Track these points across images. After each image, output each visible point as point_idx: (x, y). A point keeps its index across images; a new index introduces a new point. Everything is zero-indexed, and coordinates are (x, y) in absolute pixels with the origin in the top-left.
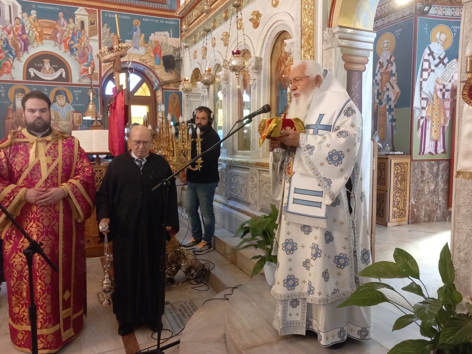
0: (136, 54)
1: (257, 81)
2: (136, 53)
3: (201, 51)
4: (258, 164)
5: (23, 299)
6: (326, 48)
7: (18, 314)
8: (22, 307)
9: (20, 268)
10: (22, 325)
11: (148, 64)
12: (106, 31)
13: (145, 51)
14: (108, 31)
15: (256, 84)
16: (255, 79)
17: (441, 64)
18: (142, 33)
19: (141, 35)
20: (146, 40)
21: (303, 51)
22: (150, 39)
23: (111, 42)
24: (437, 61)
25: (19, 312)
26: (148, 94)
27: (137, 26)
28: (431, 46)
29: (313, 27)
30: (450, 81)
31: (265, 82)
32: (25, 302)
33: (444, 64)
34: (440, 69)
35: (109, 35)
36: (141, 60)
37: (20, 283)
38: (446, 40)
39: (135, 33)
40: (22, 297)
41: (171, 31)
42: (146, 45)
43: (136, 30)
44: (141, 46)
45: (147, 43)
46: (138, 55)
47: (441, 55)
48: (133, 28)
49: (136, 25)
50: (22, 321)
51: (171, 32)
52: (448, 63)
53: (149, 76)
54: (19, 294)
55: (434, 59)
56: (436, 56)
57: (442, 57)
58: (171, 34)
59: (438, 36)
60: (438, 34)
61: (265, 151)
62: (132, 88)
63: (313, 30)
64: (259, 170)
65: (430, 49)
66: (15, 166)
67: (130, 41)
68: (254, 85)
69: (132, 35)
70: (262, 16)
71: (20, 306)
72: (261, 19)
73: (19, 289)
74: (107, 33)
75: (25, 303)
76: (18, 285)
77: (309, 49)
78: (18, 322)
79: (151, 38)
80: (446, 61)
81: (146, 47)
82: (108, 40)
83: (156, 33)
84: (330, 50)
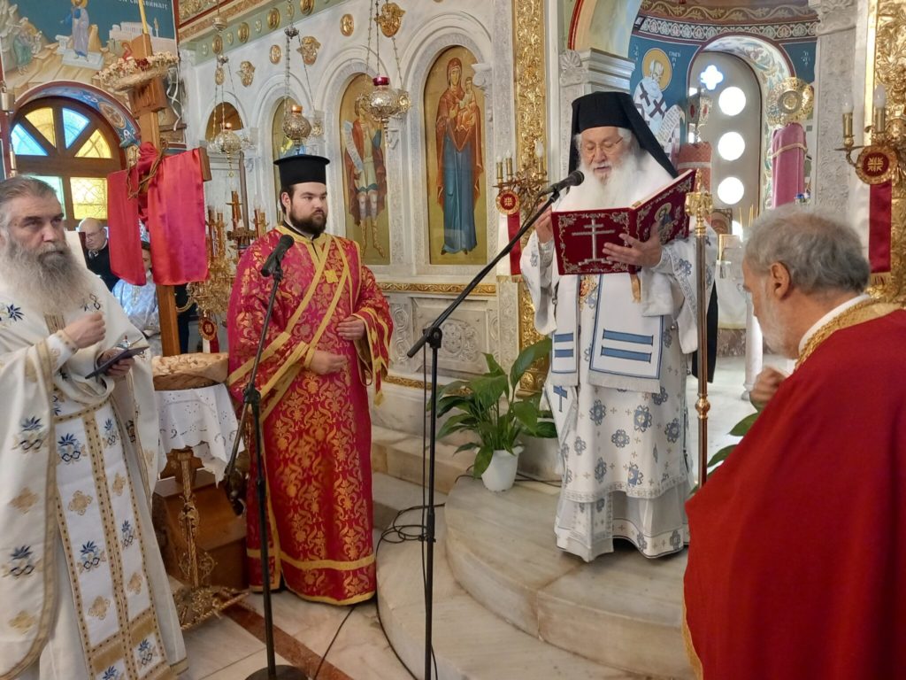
0: (81, 69)
1: (400, 134)
2: (81, 66)
3: (240, 69)
4: (414, 287)
5: (313, 516)
6: (566, 84)
7: (306, 542)
8: (312, 529)
9: (306, 463)
10: (312, 560)
11: (109, 89)
12: (8, 12)
13: (101, 63)
14: (12, 12)
15: (398, 141)
16: (396, 131)
17: (658, 113)
18: (91, 23)
19: (89, 28)
20: (103, 38)
21: (519, 87)
22: (111, 37)
23: (22, 38)
24: (653, 107)
25: (306, 539)
26: (106, 153)
27: (79, 7)
28: (643, 82)
29: (541, 47)
30: (670, 141)
31: (416, 138)
32: (317, 520)
33: (661, 112)
34: (656, 120)
35: (17, 22)
36: (94, 82)
37: (307, 488)
38: (662, 74)
39: (76, 21)
40: (311, 513)
41: (155, 22)
42: (102, 49)
43: (78, 16)
44: (93, 50)
45: (105, 45)
46: (88, 70)
47: (657, 97)
48: (72, 9)
49: (77, 4)
50: (313, 553)
51: (157, 26)
52: (666, 110)
53: (108, 117)
54: (306, 508)
55: (649, 104)
56: (651, 100)
57: (658, 101)
58: (157, 30)
59: (652, 67)
60: (652, 63)
61: (423, 263)
62: (70, 139)
63: (542, 52)
64: (412, 298)
65: (642, 87)
66: (290, 288)
67: (67, 38)
68: (394, 141)
69: (70, 24)
70: (405, 16)
71: (308, 529)
72: (403, 20)
73: (306, 499)
74: (11, 15)
75: (318, 524)
76: (305, 493)
77: (533, 84)
78: (306, 556)
79: (112, 34)
80: (664, 107)
81: (103, 53)
82: (16, 33)
83: (122, 24)
84: (574, 87)
